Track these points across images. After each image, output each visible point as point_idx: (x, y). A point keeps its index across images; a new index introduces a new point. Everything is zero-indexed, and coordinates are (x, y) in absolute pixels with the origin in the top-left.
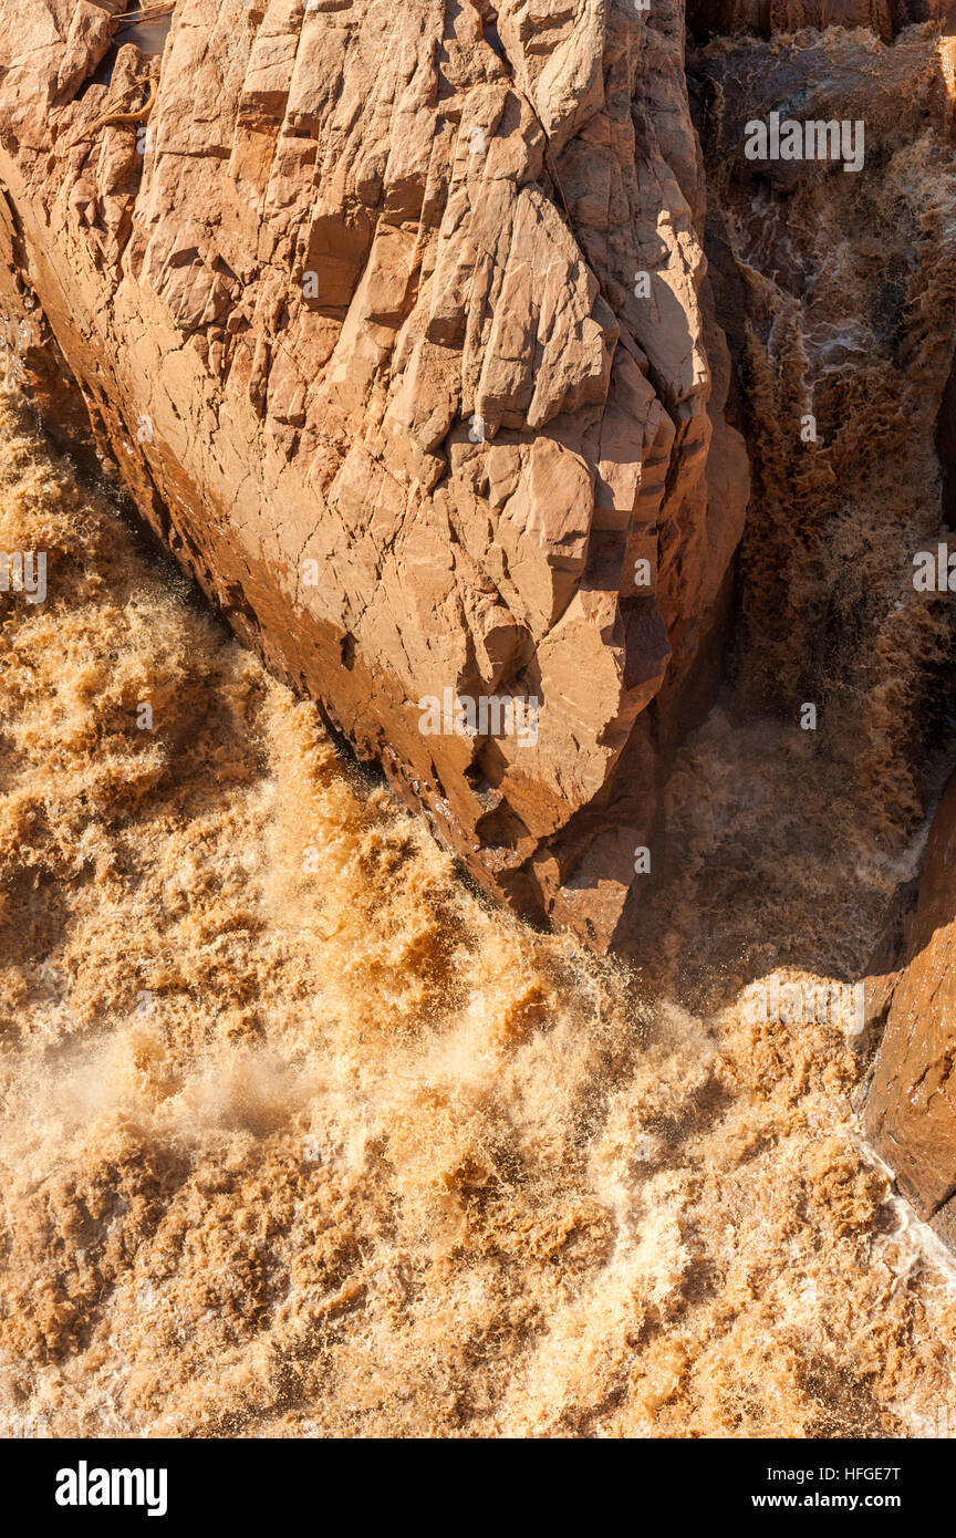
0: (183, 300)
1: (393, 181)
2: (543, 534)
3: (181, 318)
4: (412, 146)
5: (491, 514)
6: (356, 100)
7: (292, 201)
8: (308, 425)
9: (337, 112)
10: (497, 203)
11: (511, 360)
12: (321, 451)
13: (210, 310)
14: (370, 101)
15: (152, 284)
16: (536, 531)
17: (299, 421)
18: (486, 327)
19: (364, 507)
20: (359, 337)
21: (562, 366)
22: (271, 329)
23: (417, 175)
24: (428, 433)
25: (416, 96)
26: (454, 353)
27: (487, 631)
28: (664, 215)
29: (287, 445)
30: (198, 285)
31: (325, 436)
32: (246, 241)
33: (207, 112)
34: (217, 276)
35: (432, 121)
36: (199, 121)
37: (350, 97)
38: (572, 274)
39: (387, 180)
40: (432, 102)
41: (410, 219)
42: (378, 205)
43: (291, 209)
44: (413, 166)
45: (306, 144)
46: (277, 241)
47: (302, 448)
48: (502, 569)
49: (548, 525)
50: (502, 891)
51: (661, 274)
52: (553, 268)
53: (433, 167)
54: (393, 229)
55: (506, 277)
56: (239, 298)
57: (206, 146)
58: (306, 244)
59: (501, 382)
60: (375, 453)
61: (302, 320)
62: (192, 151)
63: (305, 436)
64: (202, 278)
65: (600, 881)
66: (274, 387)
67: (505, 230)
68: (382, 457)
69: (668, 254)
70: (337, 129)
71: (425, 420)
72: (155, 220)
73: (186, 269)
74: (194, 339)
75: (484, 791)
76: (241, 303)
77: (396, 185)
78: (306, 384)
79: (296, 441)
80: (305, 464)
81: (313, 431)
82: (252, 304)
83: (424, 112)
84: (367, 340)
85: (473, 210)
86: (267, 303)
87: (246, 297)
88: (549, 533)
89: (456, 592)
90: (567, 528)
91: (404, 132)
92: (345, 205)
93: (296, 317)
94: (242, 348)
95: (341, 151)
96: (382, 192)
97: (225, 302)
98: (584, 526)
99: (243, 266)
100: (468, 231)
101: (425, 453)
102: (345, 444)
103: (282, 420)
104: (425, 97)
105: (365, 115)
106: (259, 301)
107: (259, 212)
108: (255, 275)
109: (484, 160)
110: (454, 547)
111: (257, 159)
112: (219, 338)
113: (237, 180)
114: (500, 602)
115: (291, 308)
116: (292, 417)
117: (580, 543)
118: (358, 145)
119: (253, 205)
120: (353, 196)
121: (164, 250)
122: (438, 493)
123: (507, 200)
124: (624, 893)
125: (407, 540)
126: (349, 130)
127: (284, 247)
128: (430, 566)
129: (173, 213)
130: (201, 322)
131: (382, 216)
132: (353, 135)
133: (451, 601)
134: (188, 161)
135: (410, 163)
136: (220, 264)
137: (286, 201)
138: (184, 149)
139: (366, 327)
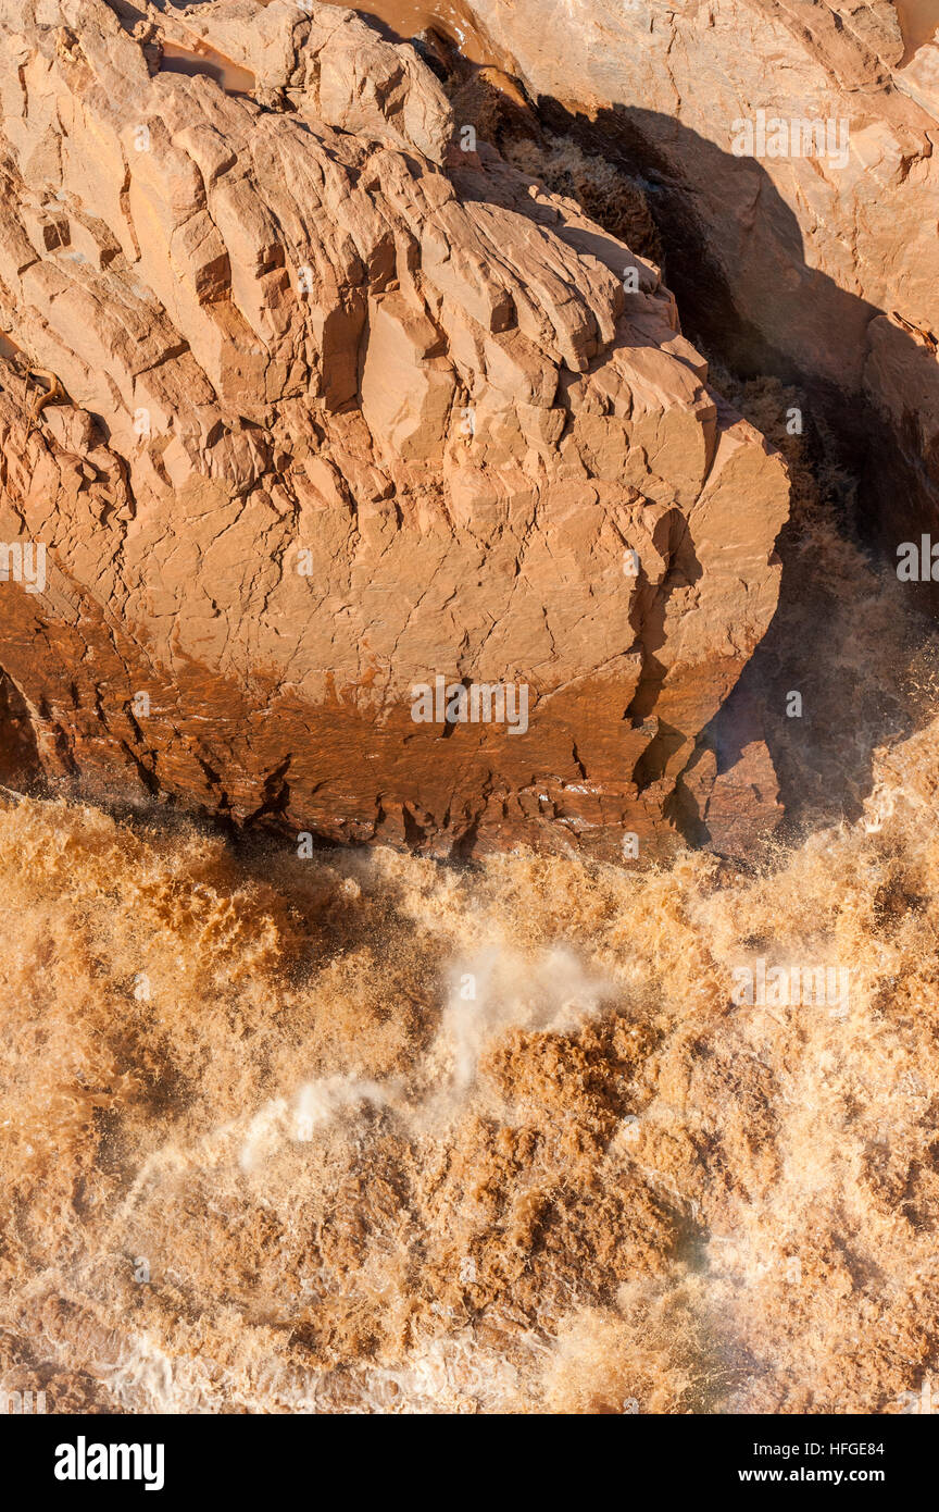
0: (234, 467)
1: (370, 251)
2: (680, 402)
3: (240, 483)
4: (367, 219)
5: (624, 423)
6: (294, 218)
7: (289, 325)
8: (400, 489)
9: (288, 233)
10: (458, 218)
11: (568, 301)
12: (422, 502)
13: (258, 462)
14: (304, 213)
15: (199, 472)
16: (674, 403)
17: (391, 491)
18: (531, 295)
19: (499, 506)
20: (426, 375)
21: (596, 290)
22: (314, 444)
23: (386, 236)
24: (548, 391)
25: (340, 187)
26: (514, 331)
27: (651, 529)
28: (533, 191)
29: (393, 515)
30: (238, 448)
31: (421, 486)
32: (253, 392)
33: (141, 330)
34: (248, 433)
35: (365, 195)
36: (141, 339)
37: (288, 219)
38: (545, 236)
39: (363, 255)
40: (354, 185)
41: (389, 280)
42: (364, 282)
43: (289, 334)
44: (379, 230)
45: (278, 273)
46: (289, 369)
47: (405, 510)
48: (645, 467)
49: (679, 395)
50: (667, 822)
51: (566, 225)
52: (530, 236)
53: (392, 224)
54: (382, 295)
55: (509, 258)
56: (273, 440)
57: (160, 354)
58: (320, 350)
59: (574, 320)
60: (479, 464)
61: (333, 425)
62: (154, 362)
63: (401, 499)
64: (237, 442)
65: (743, 751)
66: (353, 480)
67: (478, 232)
68: (485, 464)
69: (558, 211)
70: (299, 244)
71: (541, 381)
72: (171, 424)
73: (221, 442)
74: (254, 497)
75: (641, 724)
76: (277, 443)
77: (372, 256)
78: (372, 464)
79: (397, 507)
80: (414, 521)
81: (407, 492)
82: (288, 437)
83: (354, 193)
84: (432, 373)
85: (448, 231)
86: (301, 427)
87: (279, 437)
88: (684, 398)
89: (608, 520)
90: (691, 390)
91: (352, 214)
92: (342, 296)
93: (326, 426)
94: (296, 479)
95: (313, 258)
96: (364, 266)
97: (265, 449)
98: (699, 383)
99: (261, 413)
100: (459, 245)
101: (550, 409)
102: (439, 483)
103: (377, 499)
104: (347, 182)
105: (309, 226)
106: (291, 430)
107: (264, 353)
108: (276, 415)
109: (424, 198)
110: (592, 482)
111: (232, 319)
112: (276, 481)
113: (233, 340)
114: (649, 502)
115: (319, 420)
116: (385, 491)
117: (704, 394)
118: (322, 246)
119: (256, 351)
120: (346, 284)
121: (193, 440)
122: (564, 445)
123: (461, 213)
124: (764, 748)
125: (548, 507)
126: (309, 240)
127: (298, 368)
128: (578, 512)
129: (180, 410)
130: (257, 475)
131: (370, 289)
132: (313, 241)
133: (607, 530)
134: (156, 371)
135: (376, 231)
136: (245, 423)
137: (284, 328)
138: (147, 364)
139: (427, 365)
